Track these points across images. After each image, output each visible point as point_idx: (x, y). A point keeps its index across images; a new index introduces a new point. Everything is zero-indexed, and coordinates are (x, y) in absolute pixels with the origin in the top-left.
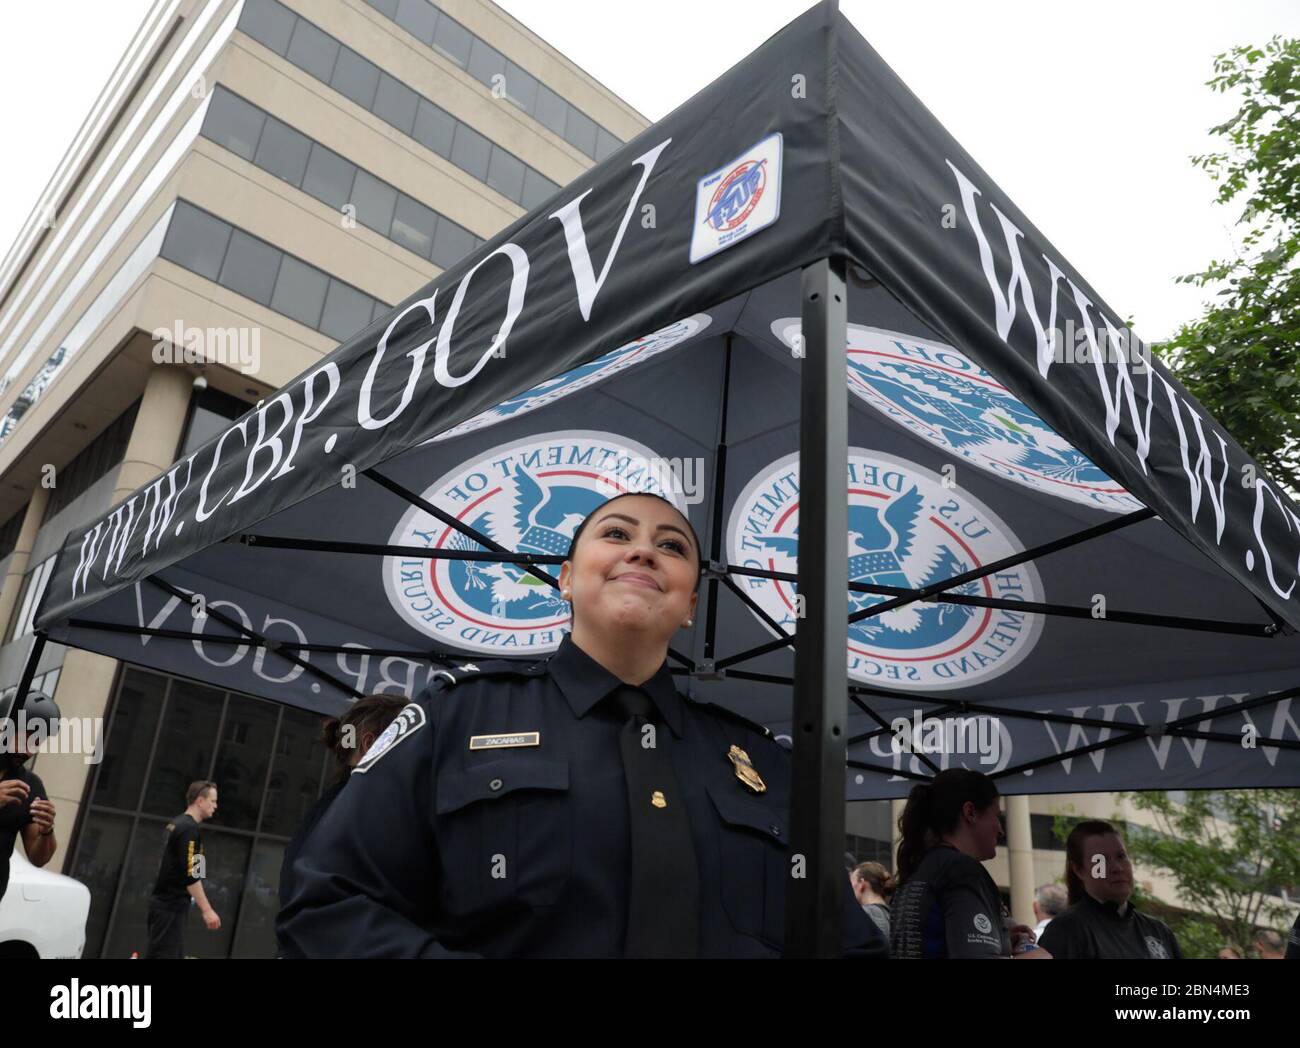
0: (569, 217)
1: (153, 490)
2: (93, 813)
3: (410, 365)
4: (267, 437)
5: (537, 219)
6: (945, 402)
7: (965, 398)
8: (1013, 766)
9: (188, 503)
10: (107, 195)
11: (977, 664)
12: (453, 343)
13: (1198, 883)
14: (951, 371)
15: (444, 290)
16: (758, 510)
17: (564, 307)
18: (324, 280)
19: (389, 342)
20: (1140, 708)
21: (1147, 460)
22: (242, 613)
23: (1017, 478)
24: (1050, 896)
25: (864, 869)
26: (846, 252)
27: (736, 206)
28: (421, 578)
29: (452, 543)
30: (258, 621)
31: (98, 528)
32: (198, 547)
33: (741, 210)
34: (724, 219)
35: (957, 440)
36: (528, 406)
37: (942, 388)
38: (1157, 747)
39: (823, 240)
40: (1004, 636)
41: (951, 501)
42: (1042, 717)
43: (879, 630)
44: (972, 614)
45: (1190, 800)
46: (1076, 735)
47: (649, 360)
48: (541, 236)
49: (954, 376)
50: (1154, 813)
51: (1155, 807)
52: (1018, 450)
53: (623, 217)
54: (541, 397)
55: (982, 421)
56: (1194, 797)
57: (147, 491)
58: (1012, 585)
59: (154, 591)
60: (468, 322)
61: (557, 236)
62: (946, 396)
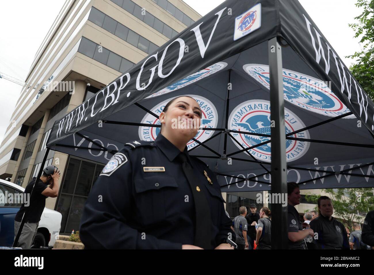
0: (197, 30)
1: (78, 109)
2: (62, 195)
3: (151, 72)
4: (110, 94)
5: (187, 31)
6: (289, 87)
7: (294, 86)
8: (301, 182)
9: (88, 112)
10: (64, 35)
11: (292, 156)
12: (163, 66)
13: (339, 211)
14: (292, 78)
15: (160, 52)
16: (236, 116)
17: (196, 54)
18: (121, 58)
19: (144, 67)
20: (333, 167)
21: (350, 100)
22: (102, 142)
23: (305, 108)
24: (307, 215)
25: (264, 209)
26: (281, 35)
27: (247, 24)
28: (148, 133)
29: (158, 123)
30: (105, 145)
31: (63, 120)
32: (91, 123)
33: (249, 25)
34: (244, 28)
35: (290, 98)
36: (177, 88)
37: (288, 83)
38: (338, 178)
39: (275, 32)
40: (299, 149)
41: (287, 114)
42: (308, 170)
43: (267, 147)
44: (291, 143)
45: (339, 191)
46: (317, 174)
47: (210, 76)
48: (188, 36)
49: (292, 79)
50: (330, 194)
51: (330, 193)
52: (307, 100)
53: (213, 29)
54: (181, 86)
55: (298, 92)
56: (340, 190)
57: (77, 109)
58: (302, 136)
59: (78, 137)
60: (167, 61)
61: (192, 36)
62: (289, 85)
